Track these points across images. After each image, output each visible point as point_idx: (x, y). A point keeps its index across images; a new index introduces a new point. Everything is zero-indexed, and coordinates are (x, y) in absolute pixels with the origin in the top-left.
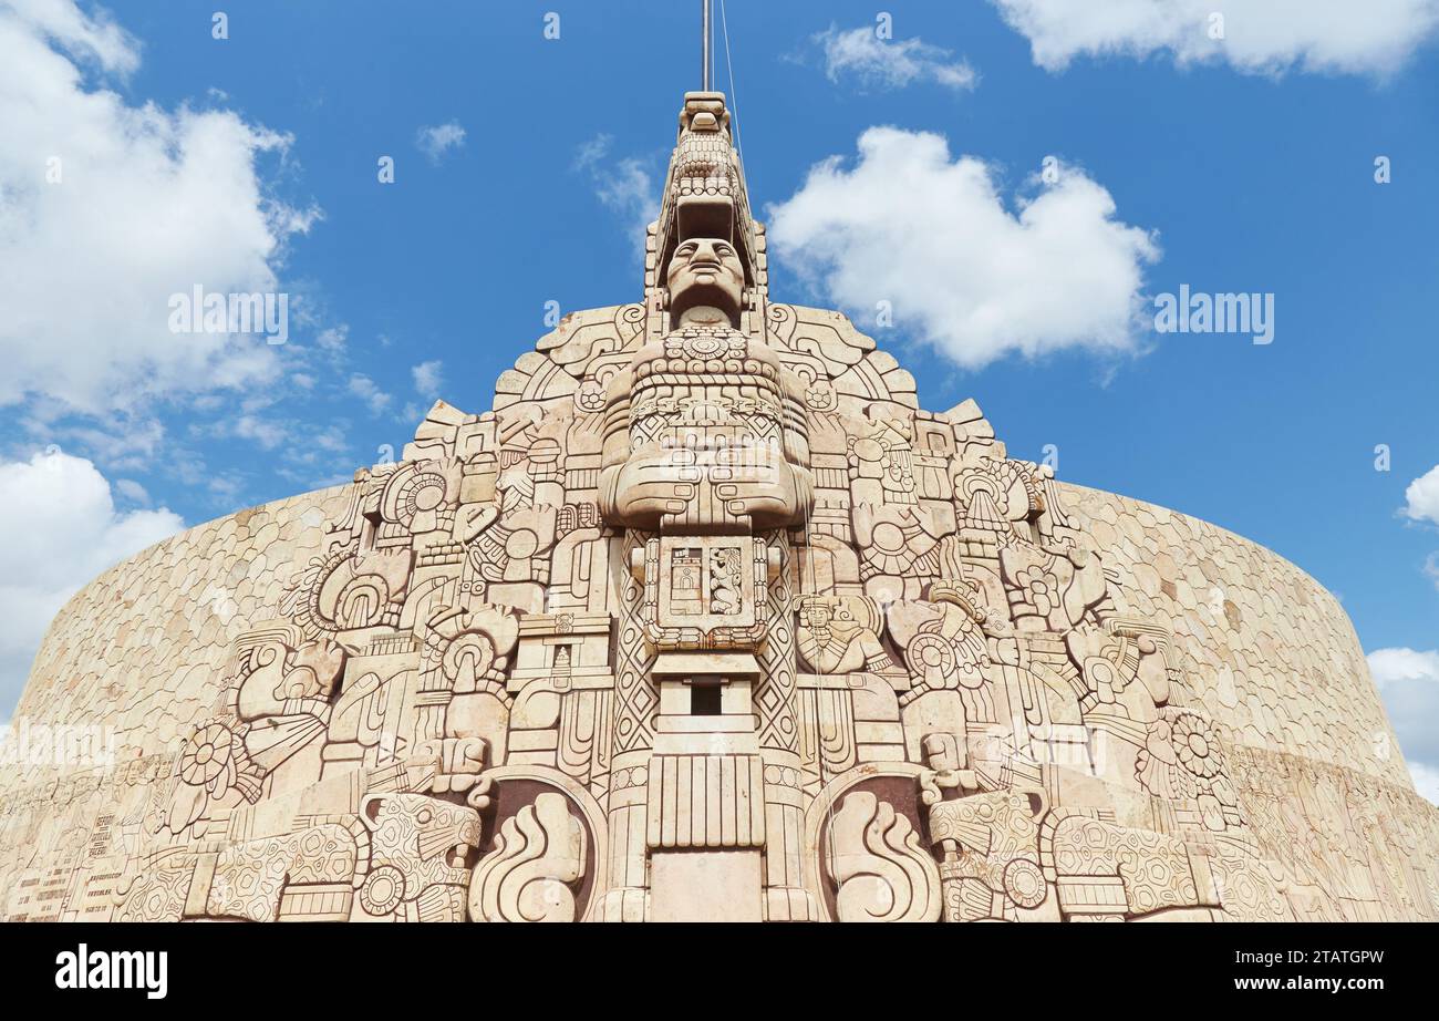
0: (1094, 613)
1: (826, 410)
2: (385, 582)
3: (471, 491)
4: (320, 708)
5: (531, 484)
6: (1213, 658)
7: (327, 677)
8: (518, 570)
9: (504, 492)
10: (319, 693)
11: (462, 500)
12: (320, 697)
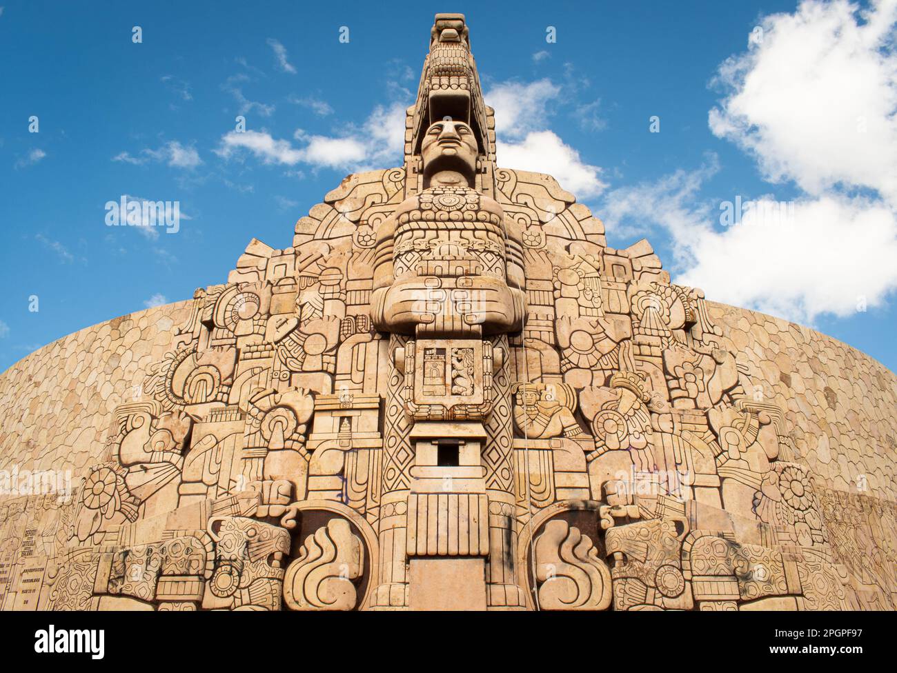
0: (730, 396)
1: (538, 247)
2: (218, 370)
3: (279, 305)
4: (176, 458)
5: (322, 301)
6: (815, 429)
7: (180, 437)
8: (313, 363)
9: (302, 307)
10: (175, 448)
11: (272, 312)
12: (176, 451)
